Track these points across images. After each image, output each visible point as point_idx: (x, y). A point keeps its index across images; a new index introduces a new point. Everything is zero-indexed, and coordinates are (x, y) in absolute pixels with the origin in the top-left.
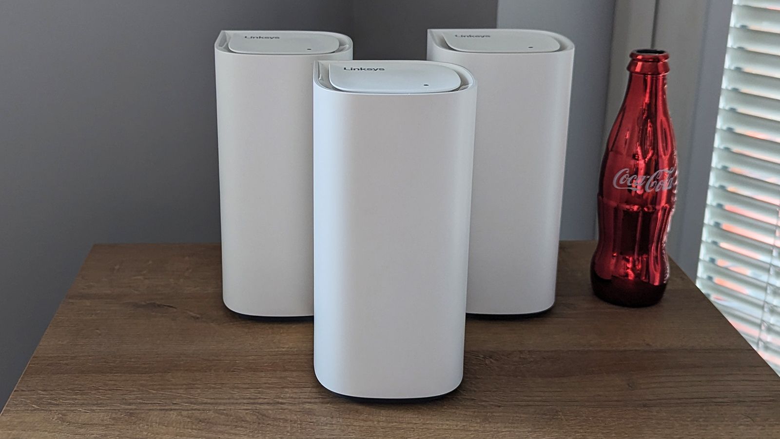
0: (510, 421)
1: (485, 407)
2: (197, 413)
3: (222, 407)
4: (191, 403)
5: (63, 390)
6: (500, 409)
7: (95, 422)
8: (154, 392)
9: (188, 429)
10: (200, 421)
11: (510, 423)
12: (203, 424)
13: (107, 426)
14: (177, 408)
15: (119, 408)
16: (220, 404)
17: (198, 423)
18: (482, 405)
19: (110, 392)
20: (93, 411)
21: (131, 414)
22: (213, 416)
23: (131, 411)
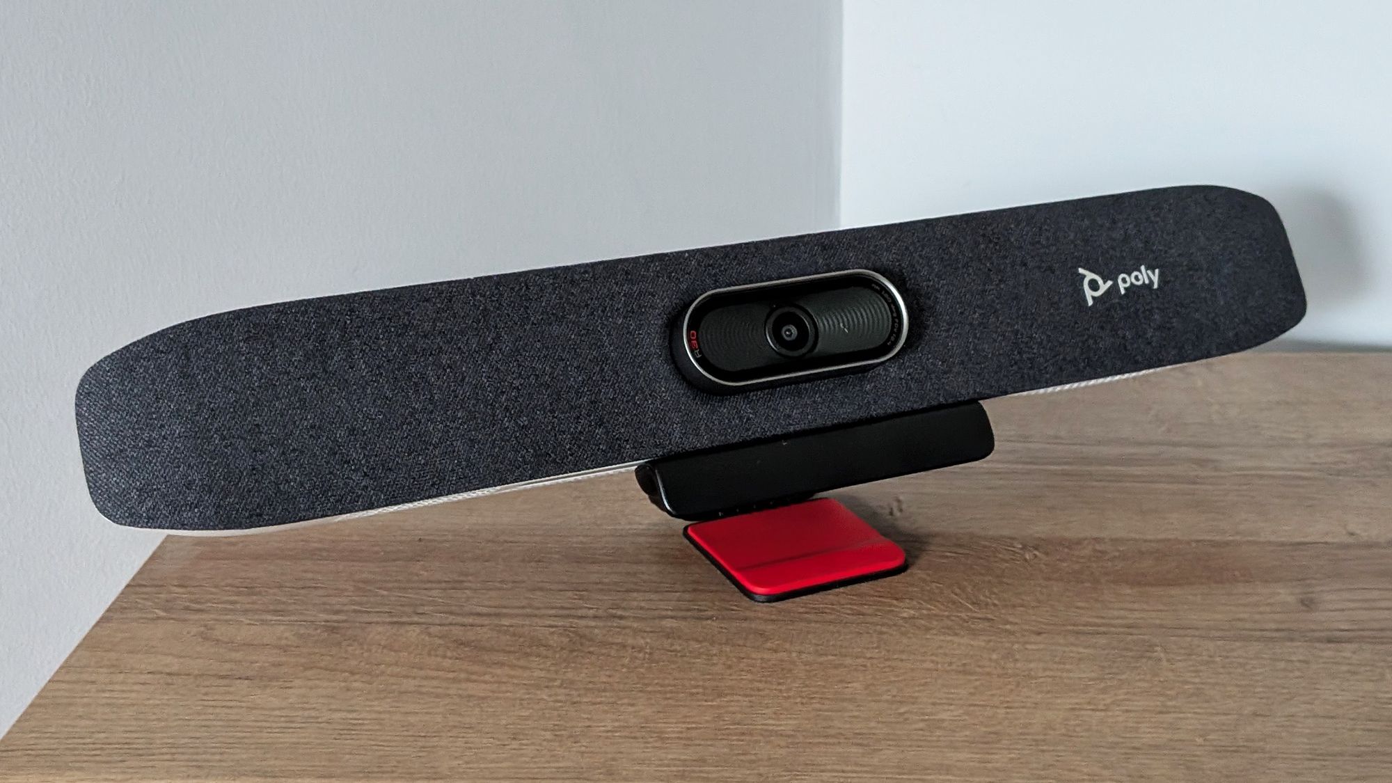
0: (1057, 659)
1: (1012, 633)
2: (457, 631)
3: (506, 622)
4: (451, 613)
5: (216, 587)
6: (1039, 638)
7: (265, 641)
8: (385, 593)
9: (437, 656)
10: (462, 644)
11: (1055, 663)
12: (466, 649)
13: (285, 649)
14: (422, 620)
15: (313, 619)
16: (506, 615)
17: (457, 647)
18: (1006, 631)
19: (302, 592)
20: (264, 622)
21: (333, 630)
22: (486, 636)
23: (336, 624)
